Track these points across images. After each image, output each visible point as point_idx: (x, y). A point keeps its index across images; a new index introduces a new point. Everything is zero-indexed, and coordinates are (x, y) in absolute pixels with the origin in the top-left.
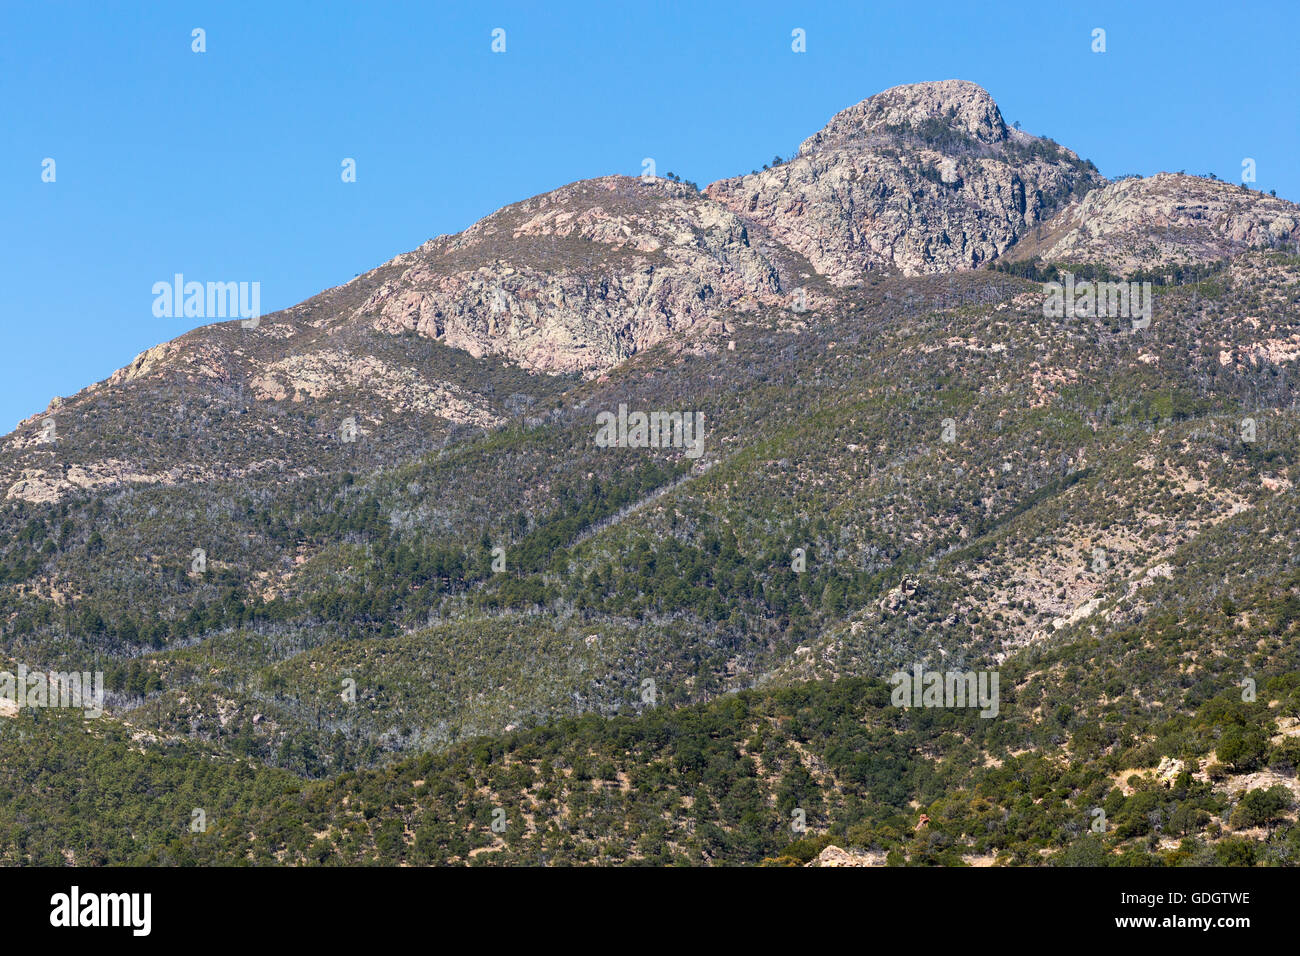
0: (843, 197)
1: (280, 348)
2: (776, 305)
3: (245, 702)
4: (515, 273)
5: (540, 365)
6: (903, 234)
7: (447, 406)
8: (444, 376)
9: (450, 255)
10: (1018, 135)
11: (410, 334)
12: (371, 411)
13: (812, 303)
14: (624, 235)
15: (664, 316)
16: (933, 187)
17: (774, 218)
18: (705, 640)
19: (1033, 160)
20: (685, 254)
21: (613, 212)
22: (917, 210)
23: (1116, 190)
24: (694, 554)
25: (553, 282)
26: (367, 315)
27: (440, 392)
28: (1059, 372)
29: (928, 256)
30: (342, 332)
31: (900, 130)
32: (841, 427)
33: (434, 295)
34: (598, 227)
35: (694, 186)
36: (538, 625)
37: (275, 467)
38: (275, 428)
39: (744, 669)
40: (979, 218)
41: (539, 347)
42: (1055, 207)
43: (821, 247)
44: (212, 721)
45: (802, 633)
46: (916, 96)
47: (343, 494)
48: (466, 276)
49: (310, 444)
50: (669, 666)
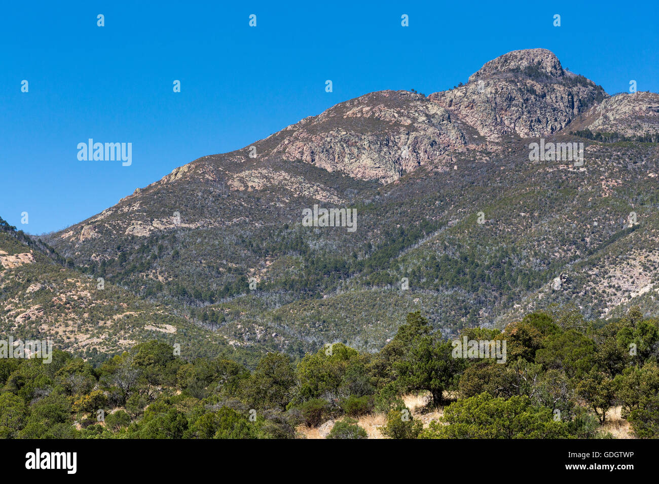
0: (492, 101)
1: (239, 167)
2: (475, 149)
3: (267, 328)
4: (347, 134)
5: (359, 176)
6: (519, 118)
7: (318, 194)
8: (316, 180)
9: (315, 125)
10: (568, 74)
11: (300, 161)
12: (284, 196)
13: (491, 149)
14: (395, 117)
15: (415, 154)
16: (533, 97)
17: (460, 110)
18: (469, 301)
19: (577, 85)
20: (423, 126)
21: (389, 107)
22: (526, 107)
23: (617, 99)
24: (456, 262)
25: (365, 138)
26: (279, 152)
27: (315, 187)
28: (614, 181)
29: (531, 128)
30: (268, 160)
31: (516, 71)
32: (516, 205)
33: (310, 144)
34: (383, 113)
35: (424, 95)
36: (391, 294)
37: (245, 221)
38: (243, 203)
39: (487, 314)
40: (554, 111)
41: (359, 167)
42: (587, 106)
43: (482, 124)
44: (254, 336)
45: (512, 298)
46: (522, 55)
47: (284, 233)
48: (324, 135)
49: (259, 210)
50: (453, 313)
